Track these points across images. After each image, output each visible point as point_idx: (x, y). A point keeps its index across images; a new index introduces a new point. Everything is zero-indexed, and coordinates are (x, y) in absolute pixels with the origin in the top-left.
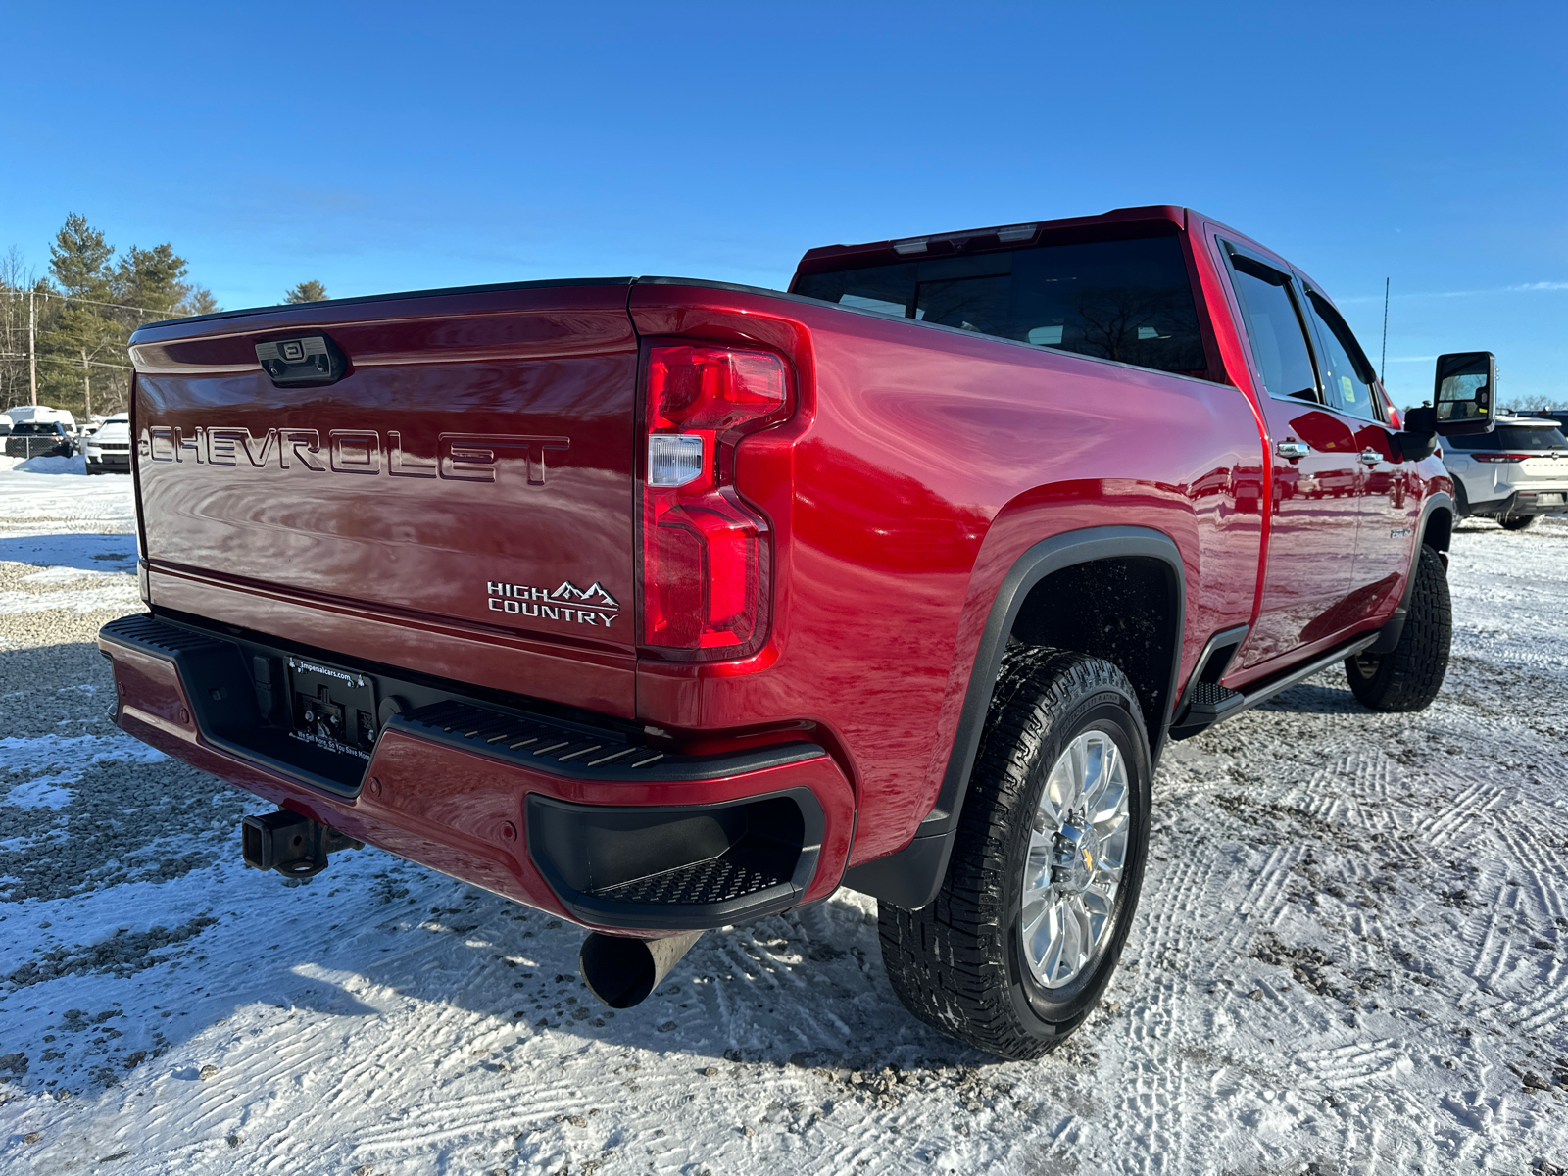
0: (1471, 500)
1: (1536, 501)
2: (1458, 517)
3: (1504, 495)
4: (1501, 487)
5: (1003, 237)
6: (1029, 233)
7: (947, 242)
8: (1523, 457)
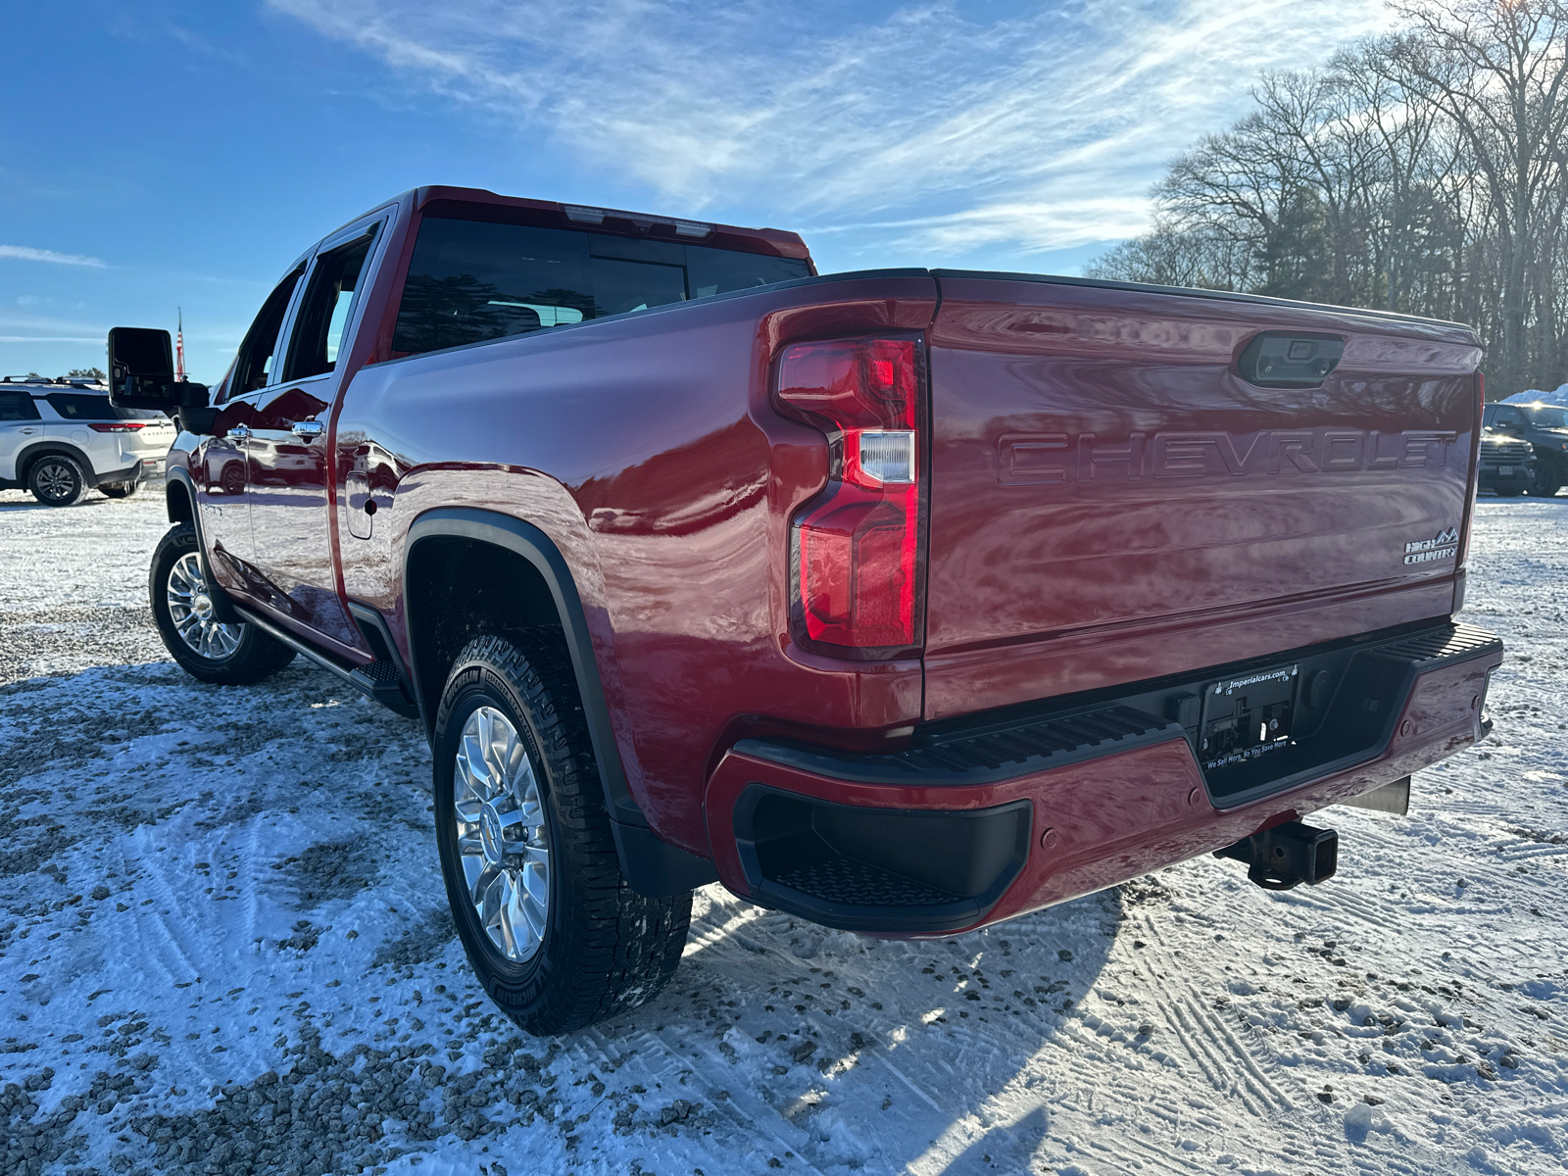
0: (97, 472)
1: (156, 468)
2: (86, 487)
3: (130, 465)
4: (126, 457)
5: (681, 230)
6: (702, 232)
7: (630, 221)
8: (139, 427)
